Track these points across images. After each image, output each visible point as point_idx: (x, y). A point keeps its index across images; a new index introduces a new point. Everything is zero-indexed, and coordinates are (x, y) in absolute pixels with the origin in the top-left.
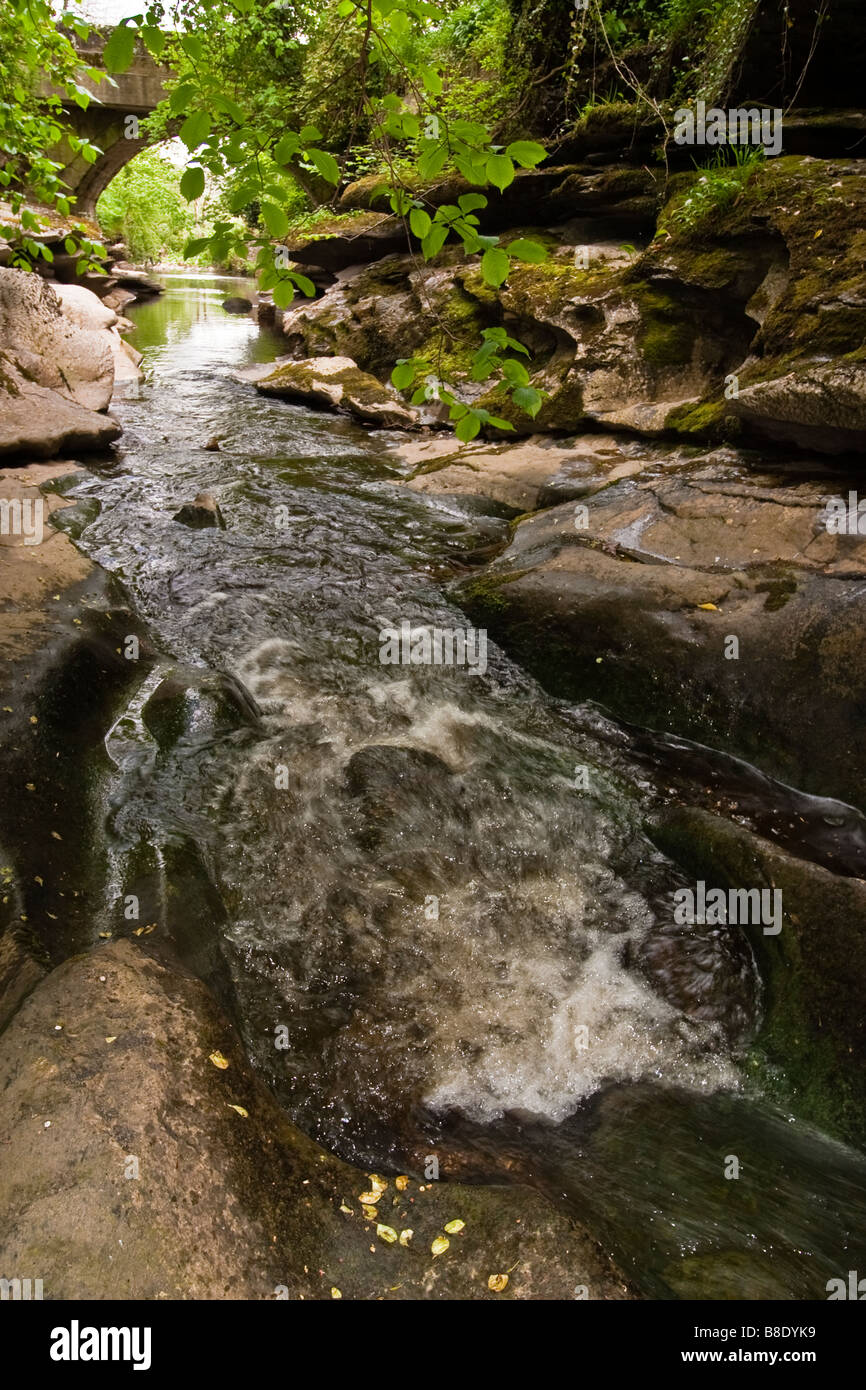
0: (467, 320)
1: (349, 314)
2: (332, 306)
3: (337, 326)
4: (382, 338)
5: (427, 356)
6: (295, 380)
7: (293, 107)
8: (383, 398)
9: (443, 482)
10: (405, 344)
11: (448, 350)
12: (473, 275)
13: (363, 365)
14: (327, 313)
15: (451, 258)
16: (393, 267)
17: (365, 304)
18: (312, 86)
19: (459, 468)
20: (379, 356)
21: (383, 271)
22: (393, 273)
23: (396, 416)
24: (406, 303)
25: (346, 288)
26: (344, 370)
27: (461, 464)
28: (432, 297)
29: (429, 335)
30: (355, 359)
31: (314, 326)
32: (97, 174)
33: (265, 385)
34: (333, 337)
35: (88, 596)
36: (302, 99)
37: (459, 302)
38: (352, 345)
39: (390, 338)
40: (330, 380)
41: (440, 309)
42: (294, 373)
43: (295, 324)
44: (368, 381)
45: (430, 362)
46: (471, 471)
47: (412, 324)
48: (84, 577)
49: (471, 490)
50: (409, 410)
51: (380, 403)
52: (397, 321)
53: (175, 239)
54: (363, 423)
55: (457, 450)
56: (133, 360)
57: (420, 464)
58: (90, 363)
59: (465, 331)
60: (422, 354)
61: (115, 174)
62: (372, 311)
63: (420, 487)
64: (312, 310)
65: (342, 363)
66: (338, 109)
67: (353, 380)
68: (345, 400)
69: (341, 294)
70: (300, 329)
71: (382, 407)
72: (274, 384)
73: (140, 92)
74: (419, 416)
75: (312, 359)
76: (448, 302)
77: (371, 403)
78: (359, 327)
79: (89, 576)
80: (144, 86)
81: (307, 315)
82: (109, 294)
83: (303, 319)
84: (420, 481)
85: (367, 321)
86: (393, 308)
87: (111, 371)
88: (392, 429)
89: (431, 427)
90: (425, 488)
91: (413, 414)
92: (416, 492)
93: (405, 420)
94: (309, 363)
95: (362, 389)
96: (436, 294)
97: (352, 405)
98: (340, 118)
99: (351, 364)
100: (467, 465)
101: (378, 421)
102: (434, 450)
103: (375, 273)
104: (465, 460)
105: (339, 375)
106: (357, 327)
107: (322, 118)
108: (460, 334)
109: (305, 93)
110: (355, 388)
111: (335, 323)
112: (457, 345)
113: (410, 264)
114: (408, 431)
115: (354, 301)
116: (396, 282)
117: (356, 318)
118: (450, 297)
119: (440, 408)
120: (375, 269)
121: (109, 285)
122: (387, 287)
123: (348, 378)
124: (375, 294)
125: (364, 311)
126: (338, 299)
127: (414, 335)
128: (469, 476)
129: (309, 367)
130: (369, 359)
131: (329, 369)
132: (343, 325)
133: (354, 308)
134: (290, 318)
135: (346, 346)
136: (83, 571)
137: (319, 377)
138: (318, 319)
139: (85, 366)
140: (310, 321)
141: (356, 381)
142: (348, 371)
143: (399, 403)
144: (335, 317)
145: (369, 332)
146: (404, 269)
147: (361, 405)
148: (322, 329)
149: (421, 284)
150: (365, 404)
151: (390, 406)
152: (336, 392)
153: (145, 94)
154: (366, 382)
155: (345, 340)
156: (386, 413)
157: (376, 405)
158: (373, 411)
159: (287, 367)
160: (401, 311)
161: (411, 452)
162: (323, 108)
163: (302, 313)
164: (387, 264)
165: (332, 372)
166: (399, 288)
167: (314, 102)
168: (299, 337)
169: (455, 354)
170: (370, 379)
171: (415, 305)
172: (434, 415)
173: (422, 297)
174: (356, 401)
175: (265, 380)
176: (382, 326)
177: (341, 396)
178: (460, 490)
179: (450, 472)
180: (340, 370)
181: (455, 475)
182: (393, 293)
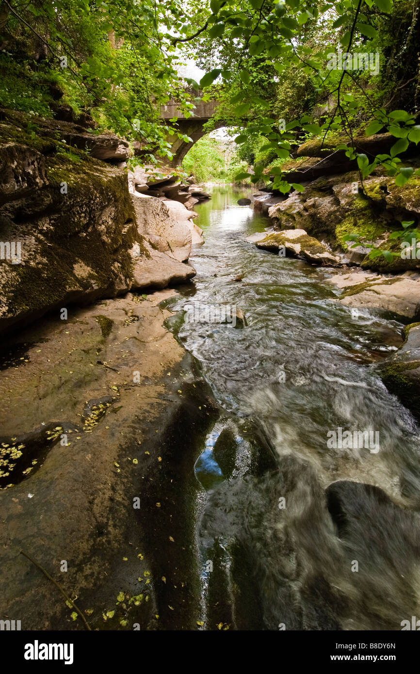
0: (365, 209)
1: (302, 207)
2: (293, 203)
3: (296, 214)
4: (319, 219)
5: (343, 228)
6: (276, 242)
7: (272, 111)
8: (322, 250)
9: (360, 300)
10: (332, 222)
11: (355, 225)
12: (368, 186)
13: (310, 232)
14: (291, 207)
15: (355, 177)
16: (324, 183)
17: (310, 202)
18: (282, 101)
19: (369, 293)
20: (317, 227)
21: (319, 185)
22: (324, 186)
23: (329, 260)
24: (331, 201)
25: (299, 194)
26: (301, 236)
27: (370, 290)
28: (346, 197)
29: (344, 218)
30: (306, 230)
31: (284, 214)
32: (183, 148)
33: (261, 244)
34: (294, 218)
35: (183, 372)
36: (277, 107)
37: (360, 200)
38: (303, 222)
39: (323, 219)
40: (294, 241)
41: (350, 204)
42: (276, 238)
43: (274, 213)
44: (313, 241)
45: (345, 231)
46: (375, 294)
47: (335, 212)
48: (181, 359)
49: (376, 305)
50: (335, 256)
51: (320, 253)
52: (327, 211)
53: (215, 172)
54: (311, 264)
55: (364, 280)
56: (199, 233)
57: (346, 288)
58: (181, 239)
59: (364, 215)
60: (341, 227)
61: (191, 147)
62: (314, 206)
63: (348, 303)
64: (283, 205)
65: (299, 233)
66: (294, 110)
67: (306, 241)
68: (302, 253)
69: (297, 197)
70: (277, 215)
71: (321, 256)
72: (266, 244)
73: (203, 111)
74: (340, 259)
75: (284, 231)
76: (354, 200)
77: (316, 253)
78: (307, 213)
79: (183, 358)
80: (204, 109)
81: (281, 208)
82: (187, 201)
83: (279, 210)
84: (347, 300)
85: (312, 211)
86: (325, 204)
87: (190, 242)
88: (327, 266)
89: (347, 264)
90: (351, 303)
91: (337, 259)
92: (345, 306)
93: (333, 261)
94: (283, 233)
95: (311, 246)
96: (347, 196)
97: (305, 254)
98: (295, 114)
99: (304, 233)
100: (374, 291)
101: (320, 263)
102: (352, 280)
103: (314, 187)
104: (372, 288)
105: (298, 239)
106: (306, 214)
107: (286, 115)
108: (361, 216)
109: (278, 104)
110: (307, 246)
111: (295, 212)
112: (360, 222)
113: (333, 181)
114: (335, 267)
115: (304, 201)
116: (327, 191)
117: (306, 209)
118: (355, 198)
119: (351, 255)
120: (314, 185)
121: (187, 197)
122: (321, 193)
123: (303, 240)
124: (315, 196)
125: (310, 206)
126: (296, 199)
127: (336, 217)
128: (375, 297)
129: (283, 235)
130: (312, 229)
131: (294, 236)
132: (299, 213)
133: (305, 204)
134: (272, 210)
135: (300, 223)
136: (180, 355)
137: (288, 240)
138: (287, 210)
139: (179, 240)
140: (282, 211)
141: (307, 241)
142: (303, 236)
143: (330, 253)
144: (295, 209)
145: (313, 216)
146: (331, 183)
147: (310, 255)
148: (288, 215)
149: (339, 192)
150: (313, 254)
151: (326, 255)
152: (297, 248)
153: (205, 112)
154: (312, 242)
155: (300, 220)
156: (324, 258)
157: (318, 254)
158: (317, 257)
159: (272, 235)
160: (329, 205)
161: (339, 281)
162: (287, 110)
163: (278, 207)
164: (320, 182)
165: (295, 237)
166: (327, 193)
167: (282, 108)
168: (276, 218)
169: (359, 226)
170: (314, 240)
171: (337, 202)
172: (348, 258)
173: (340, 198)
174: (308, 253)
175: (261, 242)
176: (319, 213)
177: (300, 250)
178: (370, 305)
179: (364, 295)
180: (299, 236)
181: (367, 296)
182: (324, 196)
